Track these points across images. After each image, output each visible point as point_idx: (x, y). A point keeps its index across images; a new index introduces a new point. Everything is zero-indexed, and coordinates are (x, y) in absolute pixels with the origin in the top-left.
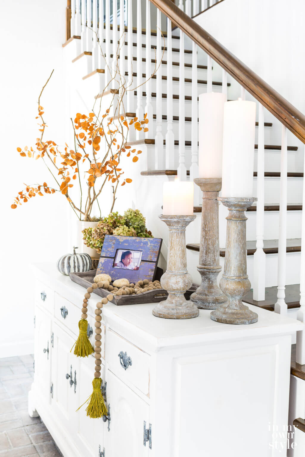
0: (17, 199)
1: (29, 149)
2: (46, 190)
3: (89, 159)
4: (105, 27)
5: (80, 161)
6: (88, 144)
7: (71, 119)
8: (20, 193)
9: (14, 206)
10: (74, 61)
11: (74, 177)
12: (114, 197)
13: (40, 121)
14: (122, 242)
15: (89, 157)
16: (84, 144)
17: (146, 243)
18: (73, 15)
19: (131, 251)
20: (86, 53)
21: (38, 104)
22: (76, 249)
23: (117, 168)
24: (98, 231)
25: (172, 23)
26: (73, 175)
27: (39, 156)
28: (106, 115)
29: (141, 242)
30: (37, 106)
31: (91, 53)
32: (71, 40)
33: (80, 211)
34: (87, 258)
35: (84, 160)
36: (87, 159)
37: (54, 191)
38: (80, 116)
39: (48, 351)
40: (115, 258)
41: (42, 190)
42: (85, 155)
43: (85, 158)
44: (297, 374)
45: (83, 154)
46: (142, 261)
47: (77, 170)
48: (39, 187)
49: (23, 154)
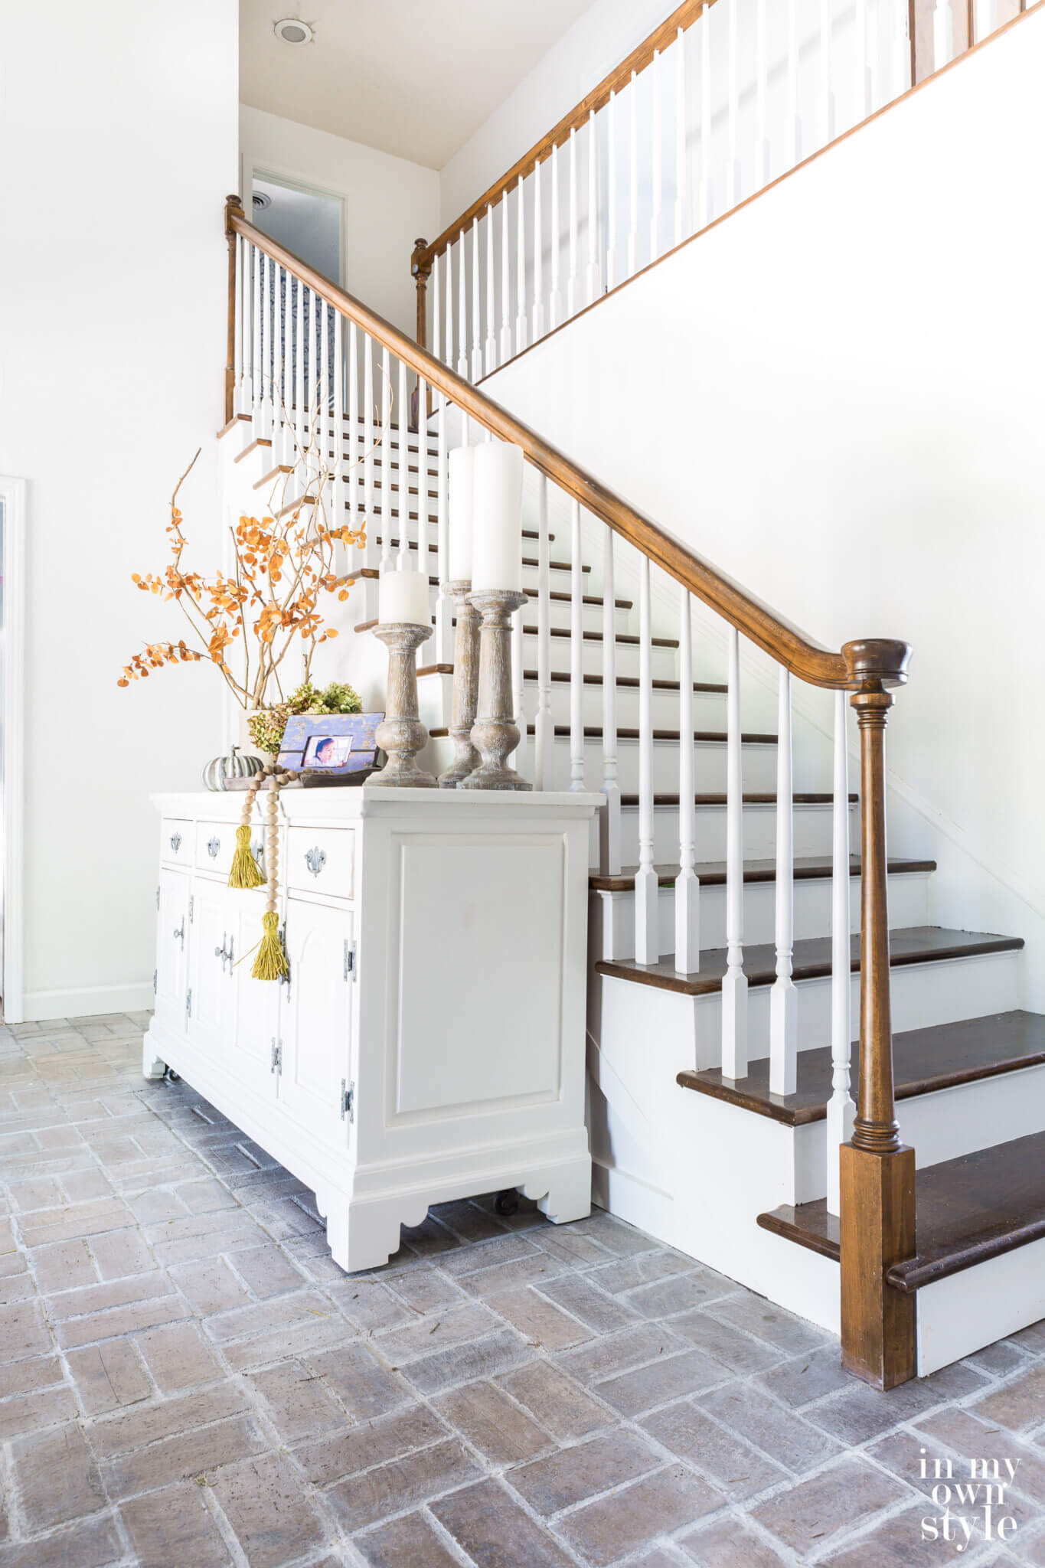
0: (130, 668)
1: (154, 579)
2: (184, 656)
3: (262, 601)
4: (294, 408)
5: (246, 604)
6: (261, 572)
7: (231, 528)
8: (136, 658)
9: (124, 683)
10: (237, 460)
11: (235, 633)
12: (308, 672)
13: (174, 534)
14: (318, 725)
15: (262, 596)
16: (254, 572)
17: (358, 723)
18: (237, 381)
19: (333, 738)
20: (260, 441)
21: (170, 506)
22: (236, 751)
23: (312, 613)
24: (277, 715)
25: (408, 369)
26: (234, 628)
27: (171, 595)
28: (293, 523)
29: (351, 721)
30: (170, 509)
31: (269, 443)
32: (234, 423)
33: (245, 691)
34: (256, 762)
35: (253, 602)
36: (258, 599)
37: (198, 656)
38: (245, 521)
39: (182, 935)
40: (305, 752)
41: (177, 653)
42: (254, 592)
43: (255, 598)
44: (599, 885)
45: (251, 592)
46: (352, 751)
47: (240, 620)
48: (171, 649)
49: (142, 586)
